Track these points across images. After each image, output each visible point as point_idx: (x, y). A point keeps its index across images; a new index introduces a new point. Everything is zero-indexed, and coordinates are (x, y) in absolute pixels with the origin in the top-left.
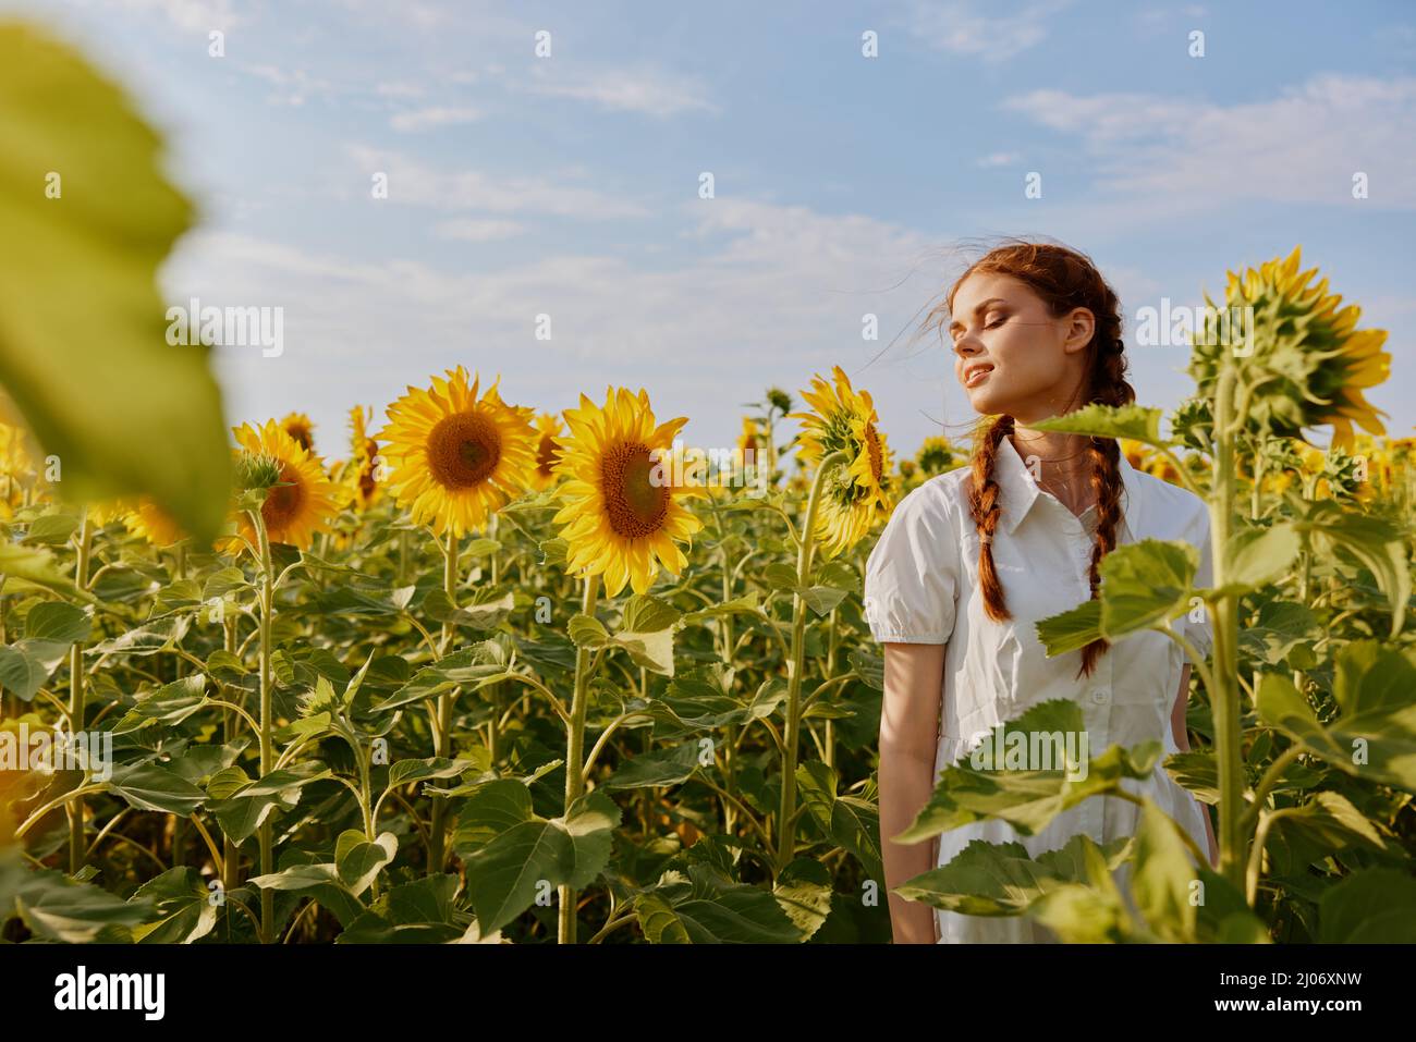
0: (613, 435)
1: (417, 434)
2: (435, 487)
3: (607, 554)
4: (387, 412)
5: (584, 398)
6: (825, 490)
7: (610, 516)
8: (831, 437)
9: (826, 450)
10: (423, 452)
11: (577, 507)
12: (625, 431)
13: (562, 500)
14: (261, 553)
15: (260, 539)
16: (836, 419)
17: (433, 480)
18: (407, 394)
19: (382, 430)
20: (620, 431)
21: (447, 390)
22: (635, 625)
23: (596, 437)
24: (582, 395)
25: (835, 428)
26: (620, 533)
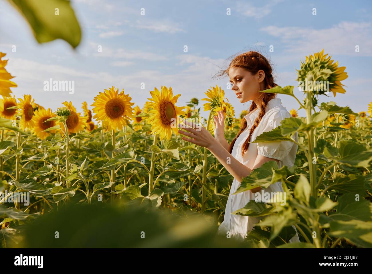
0: (163, 98)
1: (102, 105)
2: (108, 118)
3: (161, 129)
4: (94, 99)
5: (156, 89)
6: (211, 118)
7: (162, 119)
8: (213, 104)
9: (212, 107)
10: (104, 109)
11: (154, 116)
12: (166, 97)
13: (149, 115)
14: (66, 133)
15: (66, 130)
16: (214, 99)
17: (107, 116)
18: (99, 94)
19: (93, 104)
20: (164, 97)
21: (109, 92)
22: (167, 148)
23: (158, 98)
24: (155, 88)
25: (214, 101)
26: (164, 124)
